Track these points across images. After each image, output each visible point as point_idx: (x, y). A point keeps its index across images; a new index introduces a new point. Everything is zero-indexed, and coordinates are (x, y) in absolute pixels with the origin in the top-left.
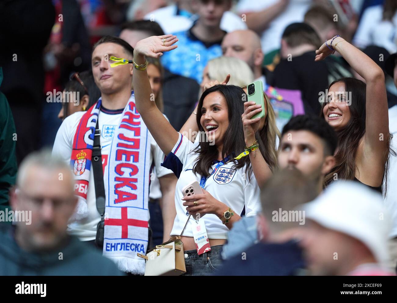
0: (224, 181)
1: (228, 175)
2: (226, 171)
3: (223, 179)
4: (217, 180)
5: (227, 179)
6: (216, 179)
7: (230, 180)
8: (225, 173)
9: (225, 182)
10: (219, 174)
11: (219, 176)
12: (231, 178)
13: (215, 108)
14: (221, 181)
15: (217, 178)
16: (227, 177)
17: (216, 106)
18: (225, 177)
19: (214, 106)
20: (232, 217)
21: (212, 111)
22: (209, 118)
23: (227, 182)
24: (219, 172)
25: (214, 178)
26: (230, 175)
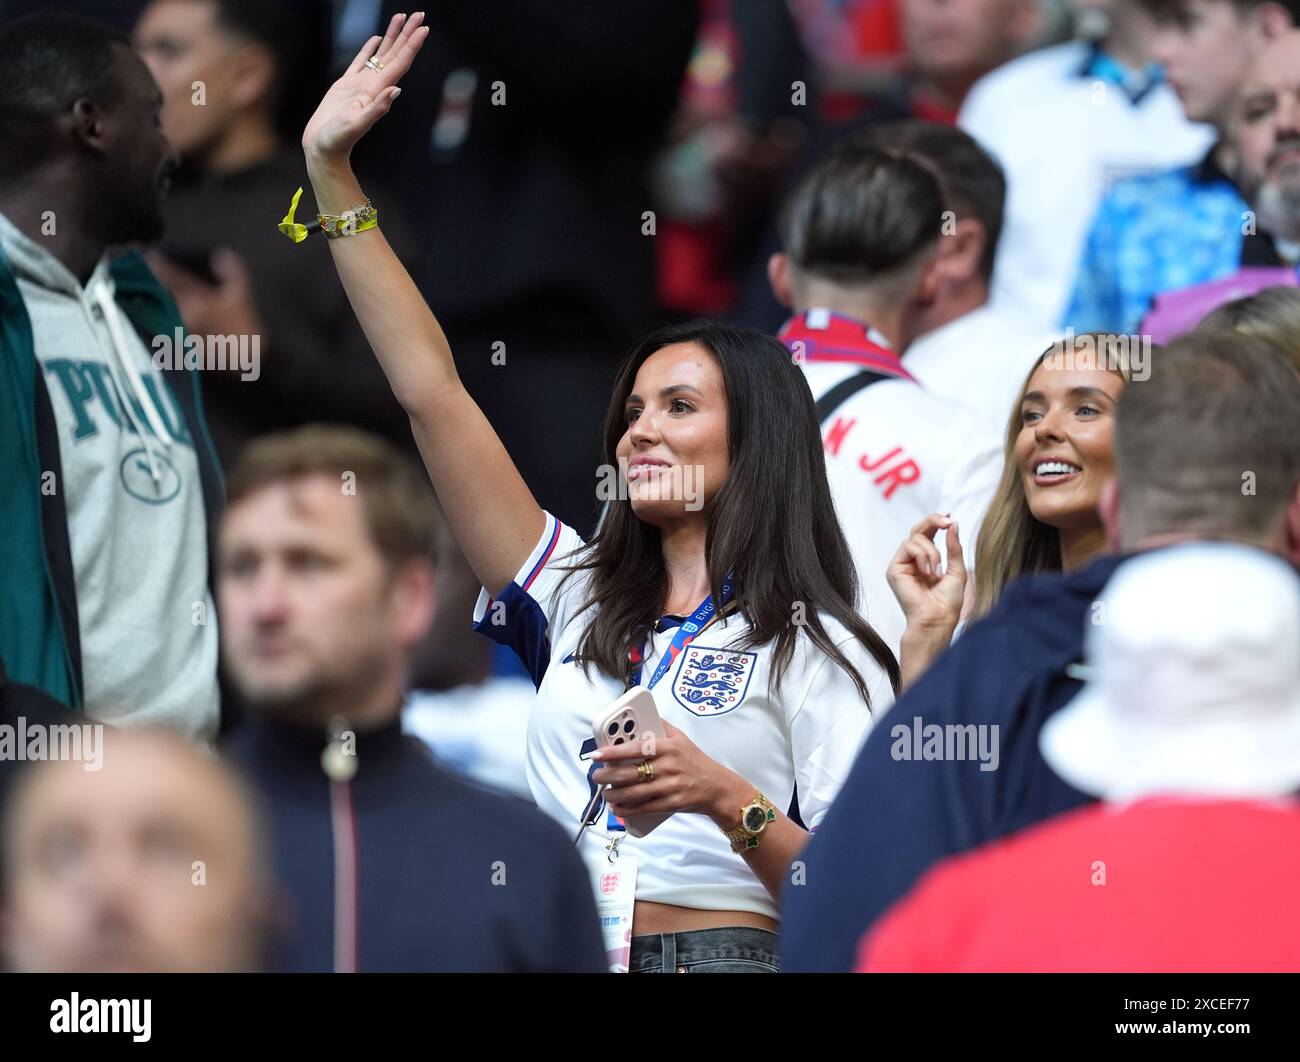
0: (715, 701)
1: (728, 677)
2: (716, 662)
3: (712, 695)
4: (688, 699)
5: (726, 692)
6: (683, 695)
7: (738, 696)
8: (715, 671)
9: (721, 706)
10: (693, 676)
11: (694, 685)
12: (740, 687)
13: (677, 402)
14: (704, 704)
15: (686, 692)
16: (723, 685)
17: (680, 393)
18: (716, 685)
19: (674, 396)
20: (771, 825)
21: (665, 413)
22: (650, 435)
23: (728, 706)
24: (691, 666)
25: (678, 694)
26: (733, 678)
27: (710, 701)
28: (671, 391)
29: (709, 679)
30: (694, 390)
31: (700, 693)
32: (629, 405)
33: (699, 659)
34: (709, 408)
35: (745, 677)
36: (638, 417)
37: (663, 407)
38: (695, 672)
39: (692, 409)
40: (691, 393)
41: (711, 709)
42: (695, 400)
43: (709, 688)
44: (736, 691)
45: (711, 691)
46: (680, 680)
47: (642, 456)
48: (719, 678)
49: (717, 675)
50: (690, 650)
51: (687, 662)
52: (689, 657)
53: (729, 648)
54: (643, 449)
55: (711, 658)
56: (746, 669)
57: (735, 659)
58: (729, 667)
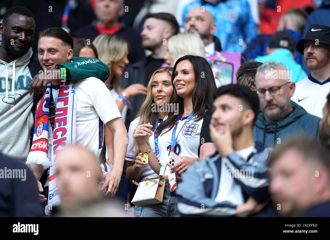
0: (190, 135)
1: (193, 130)
2: (191, 127)
3: (190, 133)
4: (185, 135)
5: (192, 133)
6: (184, 134)
7: (195, 133)
8: (191, 128)
9: (191, 136)
10: (186, 130)
11: (186, 132)
12: (195, 131)
13: (185, 72)
14: (188, 135)
15: (185, 133)
16: (192, 131)
17: (185, 70)
18: (191, 131)
19: (184, 71)
21: (182, 74)
22: (180, 79)
23: (193, 135)
24: (186, 128)
26: (194, 130)
27: (189, 135)
28: (183, 70)
29: (189, 130)
30: (188, 70)
31: (187, 133)
32: (175, 73)
33: (188, 126)
34: (191, 73)
35: (196, 129)
36: (177, 75)
37: (182, 73)
38: (187, 129)
39: (188, 73)
40: (187, 71)
41: (189, 136)
42: (188, 72)
43: (189, 132)
45: (189, 133)
46: (184, 131)
47: (179, 83)
48: (191, 130)
49: (191, 129)
50: (186, 124)
51: (185, 127)
53: (193, 124)
54: (179, 82)
55: (190, 126)
56: (197, 128)
57: (194, 126)
58: (193, 128)
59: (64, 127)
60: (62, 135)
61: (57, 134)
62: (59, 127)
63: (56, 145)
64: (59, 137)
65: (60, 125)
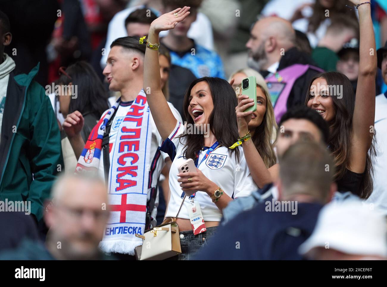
0: (216, 166)
1: (220, 161)
2: (217, 157)
4: (209, 165)
5: (219, 164)
6: (208, 164)
7: (222, 165)
8: (217, 159)
9: (217, 167)
10: (211, 160)
11: (211, 162)
14: (213, 166)
15: (209, 164)
16: (218, 162)
17: (201, 92)
18: (217, 162)
19: (199, 93)
20: (222, 196)
21: (197, 98)
22: (195, 103)
23: (219, 167)
25: (207, 164)
26: (221, 161)
27: (215, 166)
29: (215, 161)
33: (213, 156)
35: (224, 161)
37: (197, 96)
38: (212, 159)
39: (204, 96)
41: (215, 168)
42: (205, 93)
43: (215, 163)
44: (221, 164)
45: (215, 164)
46: (208, 161)
49: (217, 160)
50: (211, 154)
52: (210, 156)
54: (194, 107)
55: (216, 156)
56: (224, 159)
57: (222, 157)
58: (220, 159)
59: (136, 152)
60: (132, 163)
61: (125, 159)
62: (128, 151)
63: (121, 172)
64: (128, 164)
65: (130, 149)
